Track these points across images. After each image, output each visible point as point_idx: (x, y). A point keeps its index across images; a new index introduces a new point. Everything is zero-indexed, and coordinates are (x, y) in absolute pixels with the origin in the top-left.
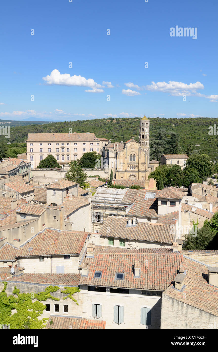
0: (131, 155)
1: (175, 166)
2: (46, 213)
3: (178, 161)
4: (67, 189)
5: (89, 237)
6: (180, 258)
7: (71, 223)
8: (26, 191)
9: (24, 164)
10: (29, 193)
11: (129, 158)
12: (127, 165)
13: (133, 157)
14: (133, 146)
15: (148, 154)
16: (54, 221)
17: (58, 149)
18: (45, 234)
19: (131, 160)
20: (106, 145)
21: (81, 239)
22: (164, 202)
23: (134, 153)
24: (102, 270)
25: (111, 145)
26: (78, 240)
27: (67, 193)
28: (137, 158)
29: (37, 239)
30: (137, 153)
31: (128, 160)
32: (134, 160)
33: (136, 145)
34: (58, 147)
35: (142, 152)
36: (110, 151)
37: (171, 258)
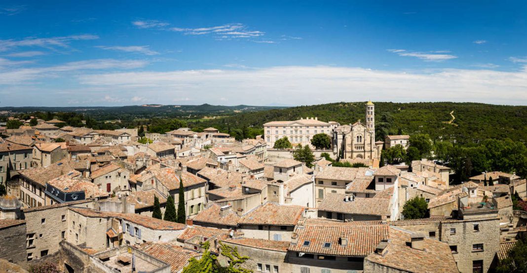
0: (358, 137)
1: (398, 146)
2: (267, 188)
3: (401, 141)
4: (294, 167)
5: (306, 212)
6: (387, 228)
7: (291, 199)
8: (257, 168)
9: (260, 144)
10: (259, 170)
11: (355, 139)
12: (354, 146)
13: (359, 138)
14: (359, 129)
15: (374, 135)
16: (274, 196)
17: (292, 131)
18: (266, 207)
19: (358, 141)
20: (335, 128)
21: (298, 213)
22: (381, 180)
23: (361, 135)
24: (311, 239)
25: (340, 127)
26: (295, 214)
27: (294, 171)
28: (363, 139)
29: (258, 210)
30: (363, 134)
31: (355, 142)
32: (361, 141)
33: (363, 128)
34: (292, 130)
35: (367, 134)
36: (338, 133)
37: (378, 229)
